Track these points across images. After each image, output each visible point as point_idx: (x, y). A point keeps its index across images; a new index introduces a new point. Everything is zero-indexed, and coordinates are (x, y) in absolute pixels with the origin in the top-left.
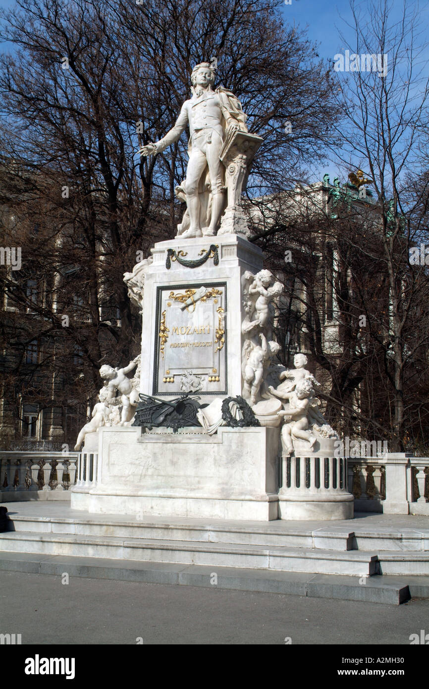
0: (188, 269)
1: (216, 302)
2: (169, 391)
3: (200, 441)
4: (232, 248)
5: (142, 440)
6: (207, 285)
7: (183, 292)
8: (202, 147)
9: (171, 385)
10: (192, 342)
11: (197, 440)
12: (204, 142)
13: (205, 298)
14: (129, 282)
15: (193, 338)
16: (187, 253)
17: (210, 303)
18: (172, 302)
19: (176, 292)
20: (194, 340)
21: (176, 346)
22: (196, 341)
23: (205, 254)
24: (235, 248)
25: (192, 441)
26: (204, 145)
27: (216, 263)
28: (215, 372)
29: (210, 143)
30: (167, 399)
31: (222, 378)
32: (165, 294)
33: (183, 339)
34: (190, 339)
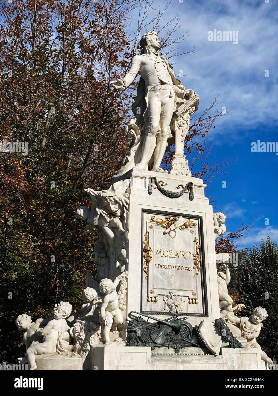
0: (168, 198)
1: (192, 232)
2: (153, 310)
3: (207, 362)
4: (201, 189)
5: (152, 361)
6: (185, 216)
7: (163, 217)
8: (163, 99)
9: (154, 304)
10: (174, 265)
11: (205, 360)
12: (166, 95)
13: (183, 227)
14: (111, 198)
15: (175, 262)
16: (166, 184)
17: (187, 231)
18: (154, 225)
19: (157, 217)
20: (177, 263)
21: (159, 266)
22: (178, 265)
23: (181, 189)
24: (203, 189)
25: (201, 362)
26: (166, 97)
27: (191, 199)
28: (194, 294)
29: (170, 97)
30: (161, 318)
31: (200, 300)
32: (148, 217)
33: (167, 261)
34: (172, 262)
